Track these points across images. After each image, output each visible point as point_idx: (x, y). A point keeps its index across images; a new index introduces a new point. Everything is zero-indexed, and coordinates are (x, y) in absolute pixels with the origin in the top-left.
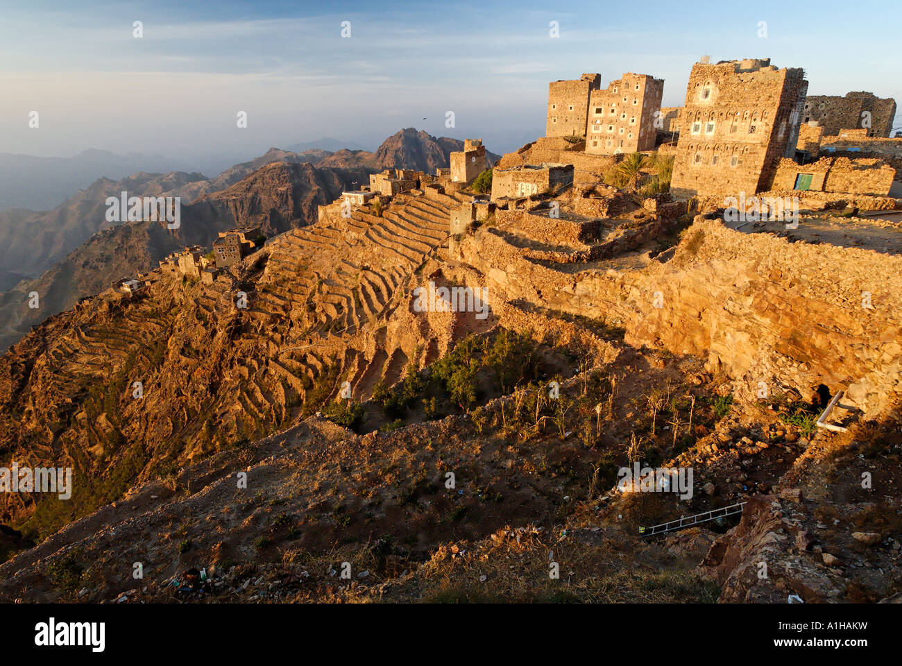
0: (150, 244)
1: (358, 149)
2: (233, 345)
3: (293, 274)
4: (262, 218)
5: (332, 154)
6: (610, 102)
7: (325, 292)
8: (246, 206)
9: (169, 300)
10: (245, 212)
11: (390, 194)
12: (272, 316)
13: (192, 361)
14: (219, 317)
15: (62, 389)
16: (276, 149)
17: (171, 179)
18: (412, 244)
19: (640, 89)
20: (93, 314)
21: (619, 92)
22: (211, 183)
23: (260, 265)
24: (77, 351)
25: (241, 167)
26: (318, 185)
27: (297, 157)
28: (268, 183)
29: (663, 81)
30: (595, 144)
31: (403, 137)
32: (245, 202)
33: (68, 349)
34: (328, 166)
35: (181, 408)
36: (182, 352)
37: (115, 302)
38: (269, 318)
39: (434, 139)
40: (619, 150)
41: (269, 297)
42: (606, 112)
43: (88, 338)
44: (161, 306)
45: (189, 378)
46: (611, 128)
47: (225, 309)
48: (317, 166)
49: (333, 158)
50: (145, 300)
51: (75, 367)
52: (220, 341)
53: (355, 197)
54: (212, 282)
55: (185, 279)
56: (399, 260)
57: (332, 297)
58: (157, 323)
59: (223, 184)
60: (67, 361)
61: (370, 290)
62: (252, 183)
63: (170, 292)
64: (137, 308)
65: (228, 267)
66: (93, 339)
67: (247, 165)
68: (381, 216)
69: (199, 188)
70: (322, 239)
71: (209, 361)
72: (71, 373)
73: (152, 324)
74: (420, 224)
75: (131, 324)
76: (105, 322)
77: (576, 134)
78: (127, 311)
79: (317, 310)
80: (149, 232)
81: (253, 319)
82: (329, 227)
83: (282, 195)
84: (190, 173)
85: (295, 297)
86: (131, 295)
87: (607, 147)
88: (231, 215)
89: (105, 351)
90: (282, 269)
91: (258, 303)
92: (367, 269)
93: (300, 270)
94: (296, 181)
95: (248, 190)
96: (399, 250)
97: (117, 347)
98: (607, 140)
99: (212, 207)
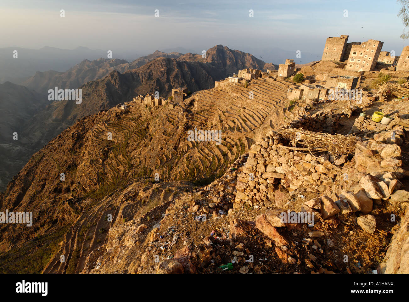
0: (106, 90)
1: (195, 53)
2: (185, 133)
3: (208, 108)
4: (153, 82)
5: (184, 55)
6: (360, 50)
7: (227, 116)
8: (147, 76)
9: (139, 114)
10: (146, 79)
11: (250, 79)
12: (201, 123)
13: (168, 138)
14: (180, 122)
15: (100, 145)
16: (158, 51)
17: (114, 62)
18: (265, 100)
19: (376, 46)
20: (109, 117)
21: (366, 46)
22: (130, 65)
23: (192, 103)
24: (104, 131)
25: (143, 58)
26: (178, 69)
27: (167, 55)
28: (156, 67)
29: (383, 43)
30: (351, 66)
31: (216, 49)
32: (146, 74)
33: (100, 130)
34: (182, 60)
35: (162, 155)
36: (164, 134)
37: (118, 113)
38: (199, 124)
39: (230, 50)
40: (362, 70)
41: (199, 116)
42: (358, 54)
43: (108, 126)
44: (136, 116)
45: (166, 144)
46: (359, 61)
47: (182, 119)
48: (178, 60)
49: (184, 57)
50: (129, 113)
51: (104, 137)
52: (180, 131)
53: (234, 79)
54: (173, 108)
55: (147, 106)
56: (260, 106)
57: (230, 118)
58: (134, 123)
59: (135, 65)
60: (101, 134)
61: (248, 116)
62: (150, 66)
63: (140, 111)
64: (126, 116)
65: (178, 103)
66: (110, 127)
67: (146, 57)
68: (247, 88)
69: (125, 67)
70: (219, 95)
71: (175, 138)
72: (102, 139)
73: (132, 123)
74: (268, 92)
75: (124, 122)
76: (114, 120)
77: (336, 60)
78: (122, 117)
79: (223, 122)
80: (106, 84)
81: (193, 124)
82: (221, 90)
83: (162, 72)
84: (121, 59)
85: (210, 117)
86: (124, 111)
87: (356, 68)
88: (140, 79)
89: (114, 132)
90: (203, 105)
91: (194, 118)
92: (244, 108)
93: (211, 106)
94: (169, 66)
95: (148, 69)
96: (260, 102)
97: (119, 131)
98: (357, 65)
99: (132, 75)
